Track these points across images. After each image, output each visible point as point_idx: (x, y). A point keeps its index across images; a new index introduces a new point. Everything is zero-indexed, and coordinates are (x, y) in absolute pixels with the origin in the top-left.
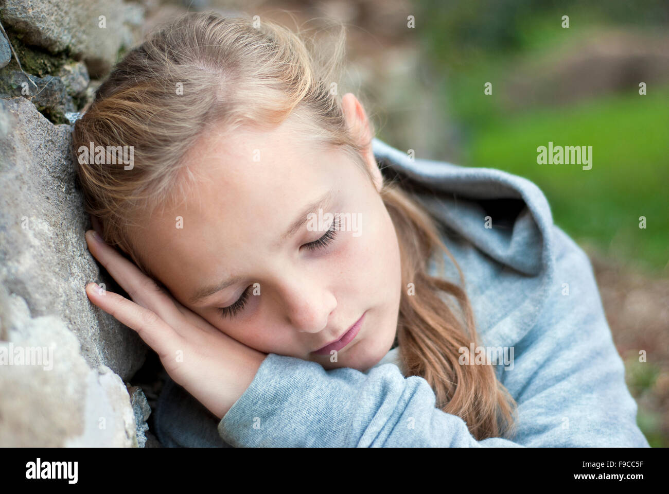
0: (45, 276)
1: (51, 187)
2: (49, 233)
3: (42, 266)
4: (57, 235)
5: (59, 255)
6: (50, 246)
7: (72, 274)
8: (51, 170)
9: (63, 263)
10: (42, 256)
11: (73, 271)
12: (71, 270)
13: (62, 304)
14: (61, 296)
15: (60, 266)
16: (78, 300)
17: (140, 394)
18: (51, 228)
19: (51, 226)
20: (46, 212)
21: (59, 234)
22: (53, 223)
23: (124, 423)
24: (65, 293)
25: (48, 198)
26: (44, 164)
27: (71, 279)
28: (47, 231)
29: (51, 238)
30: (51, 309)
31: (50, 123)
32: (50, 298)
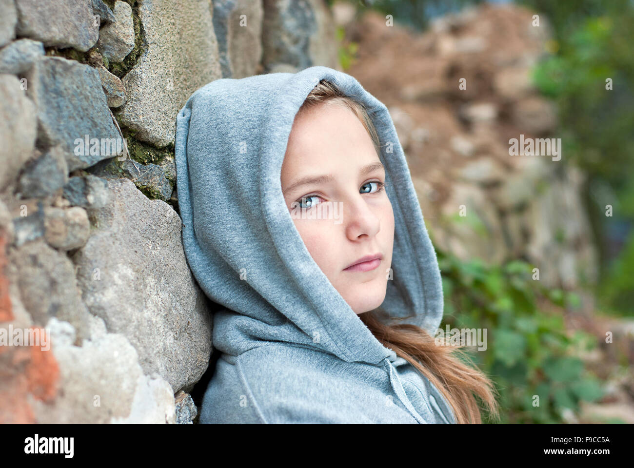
0: (122, 306)
1: (140, 244)
2: (131, 276)
3: (121, 299)
4: (138, 278)
5: (137, 292)
6: (130, 286)
7: (146, 307)
8: (141, 232)
9: (139, 299)
10: (122, 292)
11: (148, 305)
12: (146, 304)
13: (133, 327)
14: (134, 322)
15: (136, 301)
16: (148, 326)
17: (189, 399)
18: (134, 273)
19: (134, 271)
20: (132, 262)
21: (139, 277)
22: (136, 270)
23: (166, 416)
24: (137, 319)
25: (136, 252)
26: (137, 227)
27: (145, 311)
28: (130, 275)
29: (132, 280)
30: (124, 329)
31: (146, 198)
32: (124, 322)
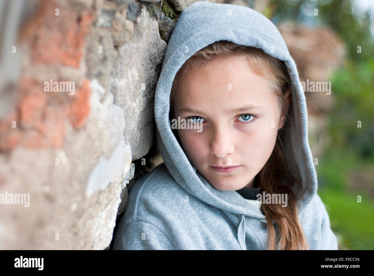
0: (126, 93)
1: (147, 61)
2: (136, 78)
3: (127, 88)
4: (139, 81)
5: (135, 89)
6: (134, 83)
7: (135, 101)
8: (150, 55)
9: (135, 93)
10: (129, 84)
11: (136, 100)
12: (135, 99)
13: (126, 109)
14: (127, 106)
15: (133, 94)
16: (132, 112)
17: (133, 167)
18: (138, 77)
19: (139, 76)
20: (139, 69)
21: (140, 81)
22: (140, 76)
23: (124, 170)
24: (129, 105)
25: (143, 65)
26: (149, 51)
27: (134, 102)
28: (136, 77)
29: (136, 81)
30: (122, 106)
31: (160, 37)
32: (123, 103)
